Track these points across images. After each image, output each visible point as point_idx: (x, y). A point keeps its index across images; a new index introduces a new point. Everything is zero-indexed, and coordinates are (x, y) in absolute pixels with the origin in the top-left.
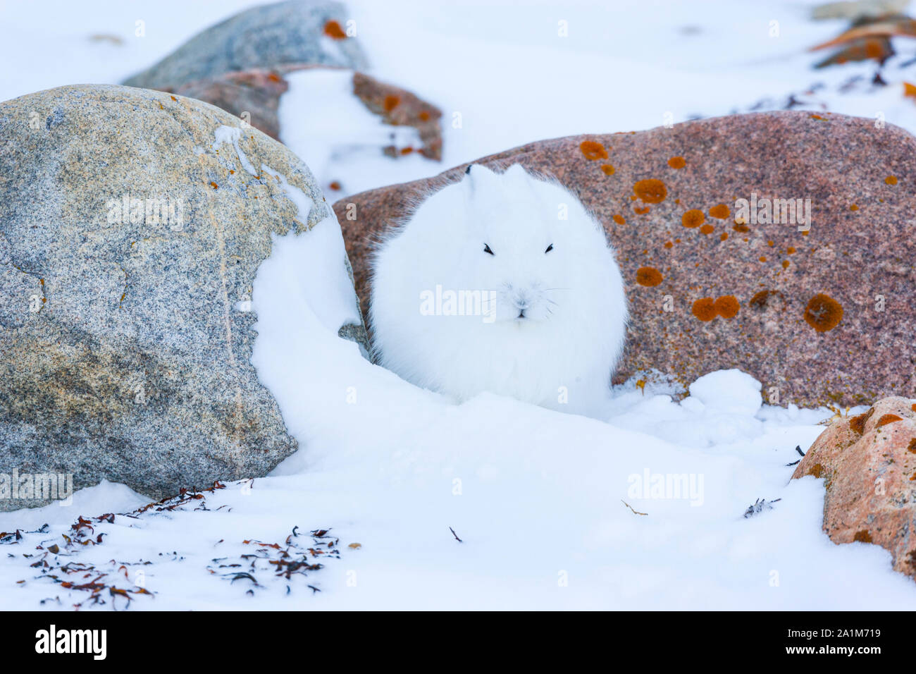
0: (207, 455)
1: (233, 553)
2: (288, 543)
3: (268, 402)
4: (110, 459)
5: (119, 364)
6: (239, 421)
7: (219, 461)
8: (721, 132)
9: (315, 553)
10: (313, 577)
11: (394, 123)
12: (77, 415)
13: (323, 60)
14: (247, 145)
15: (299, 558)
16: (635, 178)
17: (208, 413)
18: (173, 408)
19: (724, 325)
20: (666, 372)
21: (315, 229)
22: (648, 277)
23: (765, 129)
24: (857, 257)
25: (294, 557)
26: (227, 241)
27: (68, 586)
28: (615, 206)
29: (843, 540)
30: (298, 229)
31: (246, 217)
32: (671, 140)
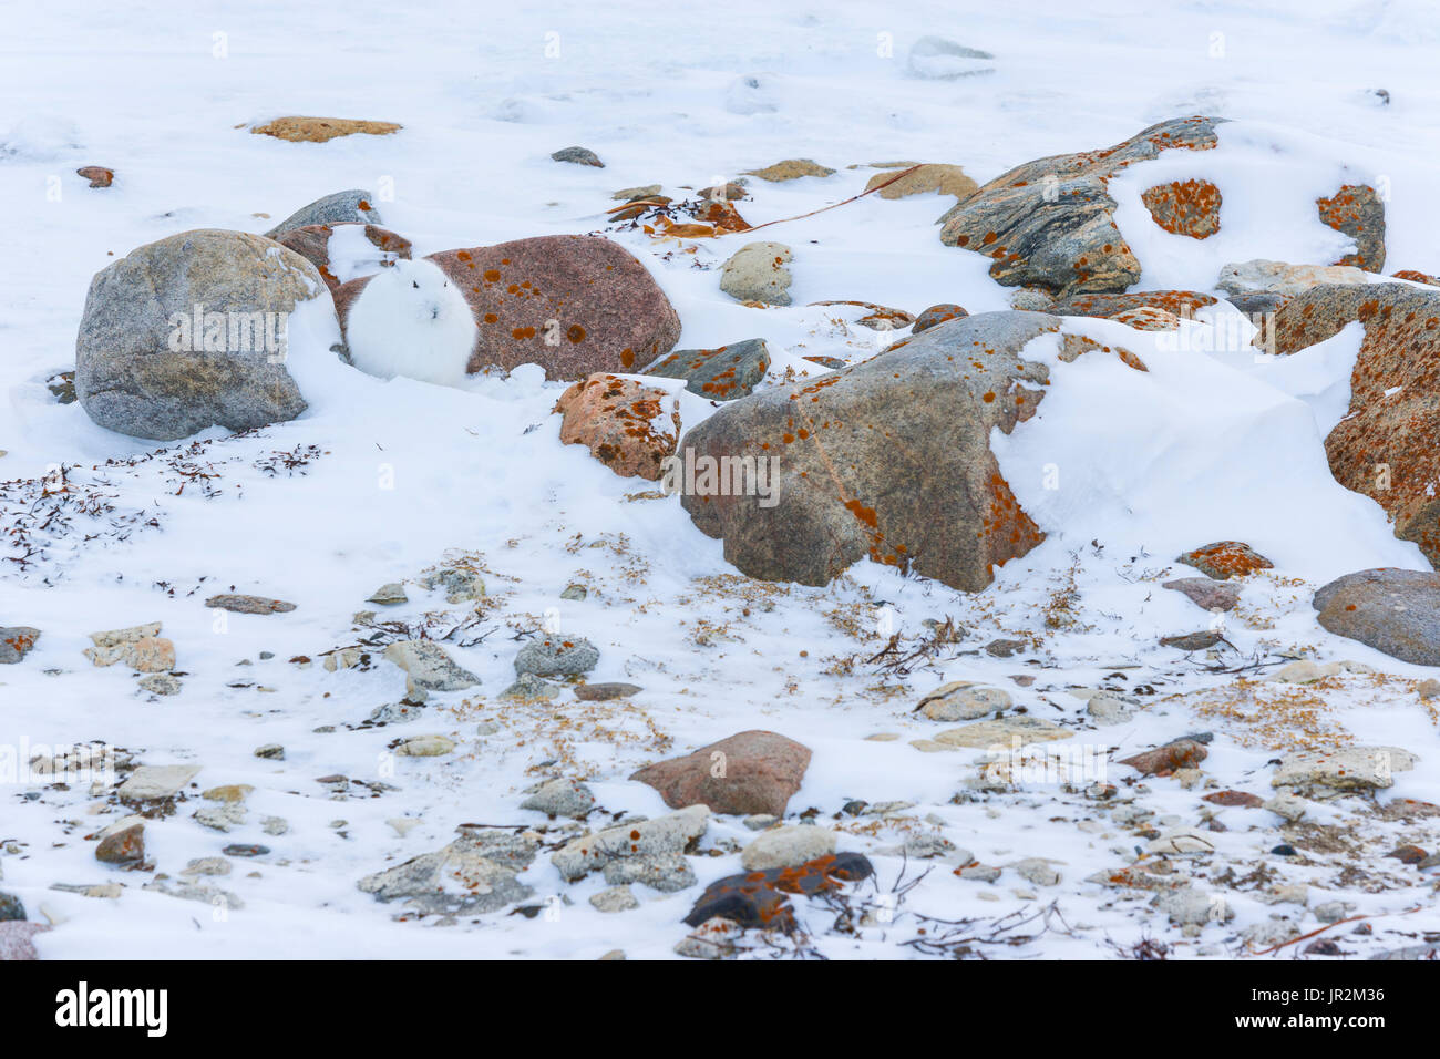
0: (262, 411)
1: (266, 458)
2: (296, 452)
3: (292, 383)
4: (216, 414)
5: (218, 366)
6: (277, 394)
7: (268, 414)
8: (527, 246)
9: (306, 456)
10: (303, 468)
11: (386, 250)
12: (198, 392)
13: (357, 220)
14: (283, 256)
15: (297, 459)
16: (485, 269)
17: (262, 390)
18: (245, 387)
19: (528, 341)
20: (499, 365)
21: (318, 298)
22: (490, 319)
23: (549, 244)
24: (593, 306)
25: (296, 458)
26: (272, 304)
27: (183, 474)
28: (475, 284)
29: (569, 443)
30: (309, 297)
31: (282, 292)
32: (503, 251)
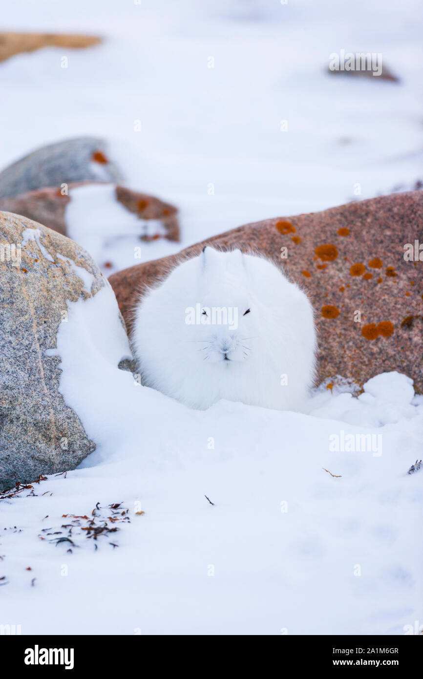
0: (33, 458)
1: (55, 524)
2: (94, 514)
3: (73, 417)
6: (53, 432)
7: (41, 461)
8: (372, 208)
9: (112, 520)
10: (112, 537)
11: (146, 218)
14: (45, 241)
15: (102, 525)
16: (315, 244)
17: (31, 428)
18: (7, 427)
19: (384, 342)
20: (346, 377)
21: (96, 295)
22: (329, 312)
23: (402, 204)
25: (98, 524)
26: (36, 308)
28: (303, 265)
30: (85, 296)
31: (48, 291)
32: (338, 217)
